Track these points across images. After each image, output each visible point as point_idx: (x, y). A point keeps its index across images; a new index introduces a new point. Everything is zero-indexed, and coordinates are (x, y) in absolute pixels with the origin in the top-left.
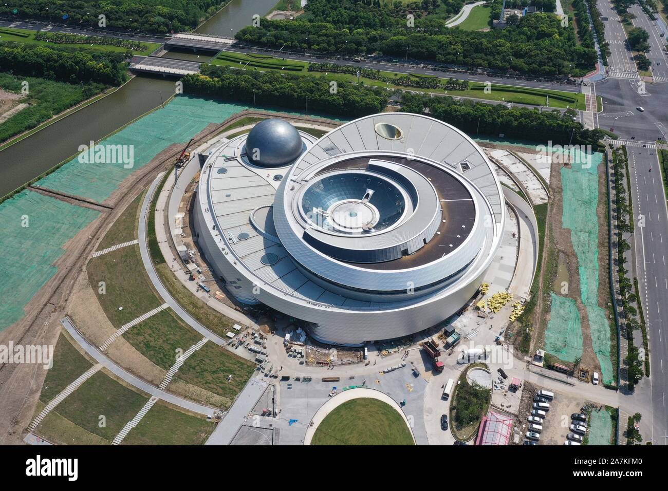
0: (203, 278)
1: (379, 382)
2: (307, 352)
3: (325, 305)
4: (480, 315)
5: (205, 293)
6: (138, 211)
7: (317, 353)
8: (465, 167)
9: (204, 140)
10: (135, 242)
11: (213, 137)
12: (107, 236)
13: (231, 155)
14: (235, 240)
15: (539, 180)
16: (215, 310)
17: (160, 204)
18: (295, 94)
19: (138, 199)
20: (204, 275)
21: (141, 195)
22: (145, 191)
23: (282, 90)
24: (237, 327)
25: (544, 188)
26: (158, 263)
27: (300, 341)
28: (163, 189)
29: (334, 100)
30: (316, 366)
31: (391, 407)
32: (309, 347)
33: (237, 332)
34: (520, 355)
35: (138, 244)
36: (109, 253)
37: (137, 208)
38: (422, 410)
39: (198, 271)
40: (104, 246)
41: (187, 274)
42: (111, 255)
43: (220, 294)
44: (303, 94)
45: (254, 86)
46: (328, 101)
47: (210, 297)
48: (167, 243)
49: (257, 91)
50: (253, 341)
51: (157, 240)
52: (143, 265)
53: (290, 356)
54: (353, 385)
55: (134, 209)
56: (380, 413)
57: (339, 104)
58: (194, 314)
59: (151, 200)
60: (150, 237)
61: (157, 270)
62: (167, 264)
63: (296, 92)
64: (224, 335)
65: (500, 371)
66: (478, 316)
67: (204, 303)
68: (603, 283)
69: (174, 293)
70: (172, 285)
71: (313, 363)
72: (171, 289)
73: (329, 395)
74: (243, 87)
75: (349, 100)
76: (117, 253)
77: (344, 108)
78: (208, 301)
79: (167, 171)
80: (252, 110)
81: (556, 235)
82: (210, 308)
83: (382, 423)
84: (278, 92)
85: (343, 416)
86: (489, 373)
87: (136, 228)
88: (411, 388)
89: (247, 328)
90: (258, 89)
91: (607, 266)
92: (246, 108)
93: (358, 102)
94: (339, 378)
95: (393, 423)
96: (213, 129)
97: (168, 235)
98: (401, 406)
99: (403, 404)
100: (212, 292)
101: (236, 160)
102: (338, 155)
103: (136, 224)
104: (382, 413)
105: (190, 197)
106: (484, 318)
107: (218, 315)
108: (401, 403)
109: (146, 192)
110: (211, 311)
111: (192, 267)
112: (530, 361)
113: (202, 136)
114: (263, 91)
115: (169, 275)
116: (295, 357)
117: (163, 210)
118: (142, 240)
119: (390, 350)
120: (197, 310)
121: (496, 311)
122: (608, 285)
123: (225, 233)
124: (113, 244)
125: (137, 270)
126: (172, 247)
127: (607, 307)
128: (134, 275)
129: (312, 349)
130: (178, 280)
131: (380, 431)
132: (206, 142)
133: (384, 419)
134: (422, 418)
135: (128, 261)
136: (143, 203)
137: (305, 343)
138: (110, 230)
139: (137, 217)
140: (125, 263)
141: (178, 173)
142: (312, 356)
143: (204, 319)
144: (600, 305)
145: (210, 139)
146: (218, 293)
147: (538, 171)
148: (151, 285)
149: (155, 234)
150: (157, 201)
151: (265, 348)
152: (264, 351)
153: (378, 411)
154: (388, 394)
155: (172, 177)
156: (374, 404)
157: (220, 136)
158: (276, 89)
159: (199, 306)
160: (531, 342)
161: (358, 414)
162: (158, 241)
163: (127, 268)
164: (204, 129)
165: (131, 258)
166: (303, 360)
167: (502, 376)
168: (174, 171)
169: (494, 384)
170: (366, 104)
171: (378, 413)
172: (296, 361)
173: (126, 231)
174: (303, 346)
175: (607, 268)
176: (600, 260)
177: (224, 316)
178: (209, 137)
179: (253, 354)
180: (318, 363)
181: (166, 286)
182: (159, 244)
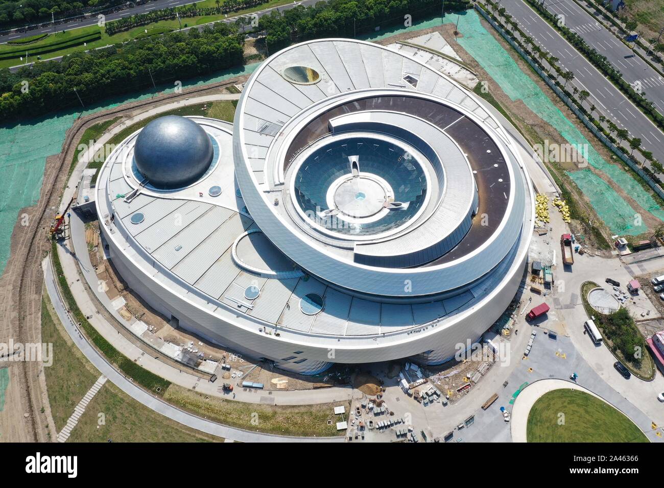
0: (239, 374)
1: (531, 369)
2: (437, 387)
3: (429, 325)
4: (540, 233)
5: (259, 391)
6: (62, 333)
7: (447, 380)
8: (411, 80)
9: (60, 185)
10: (101, 381)
11: (70, 175)
12: (53, 400)
13: (127, 191)
14: (247, 304)
15: (451, 61)
16: (293, 407)
17: (86, 306)
18: (132, 72)
19: (47, 317)
20: (237, 369)
21: (44, 308)
22: (46, 300)
23: (112, 74)
24: (339, 410)
25: (463, 68)
26: (164, 390)
27: (418, 378)
28: (69, 282)
29: (184, 61)
30: (462, 397)
31: (569, 390)
32: (433, 377)
33: (345, 417)
34: (607, 254)
35: (108, 381)
36: (79, 421)
37: (58, 330)
38: (593, 371)
39: (224, 368)
40: (63, 416)
41: (213, 382)
42: (86, 423)
43: (281, 381)
44: (142, 68)
45: (71, 83)
46: (176, 65)
47: (270, 393)
48: (146, 355)
49: (79, 88)
50: (371, 415)
51: (130, 361)
52: (144, 408)
53: (426, 404)
54: (514, 391)
55: (55, 335)
56: (565, 404)
57: (193, 62)
58: (273, 429)
59: (67, 307)
60: (115, 361)
61: (170, 401)
62: (174, 384)
63: (131, 69)
64: (334, 431)
65: (608, 281)
66: (540, 235)
67: (272, 406)
68: (590, 139)
69: (222, 418)
70: (209, 409)
71: (455, 395)
72: (213, 415)
73: (505, 421)
74: (55, 90)
75: (203, 53)
76: (91, 413)
77: (201, 66)
78: (273, 400)
79: (50, 255)
80: (87, 114)
81: (515, 111)
82: (285, 407)
83: (579, 414)
84: (108, 78)
85: (541, 435)
86: (602, 290)
87: (84, 361)
88: (563, 355)
89: (350, 403)
90: (78, 84)
91: (578, 120)
92: (76, 115)
93: (214, 52)
94: (496, 395)
95: (586, 406)
96: (58, 164)
97: (139, 344)
98: (574, 382)
99: (573, 379)
100: (267, 386)
101: (141, 193)
102: (281, 131)
103: (78, 355)
104: (568, 403)
105: (107, 270)
106: (546, 234)
107: (303, 410)
108: (572, 378)
109: (49, 300)
110: (289, 410)
111: (209, 367)
112: (618, 253)
113: (51, 180)
114: (87, 85)
115: (192, 397)
116: (432, 402)
117: (98, 312)
118: (109, 373)
119: (507, 326)
120: (272, 421)
121: (548, 220)
122: (596, 139)
123: (225, 302)
124: (74, 405)
125: (144, 420)
126: (158, 355)
127: (615, 161)
128: (145, 429)
129: (439, 379)
130: (210, 397)
131: (585, 425)
132: (66, 186)
133: (576, 408)
134: (601, 380)
135: (119, 416)
136: (58, 319)
137: (426, 376)
138: (49, 388)
139: (69, 344)
140: (117, 420)
141: (68, 247)
142: (446, 387)
143: (292, 428)
144: (609, 162)
145: (68, 180)
146: (275, 381)
147: (441, 51)
148: (181, 427)
149: (118, 353)
150: (76, 304)
151: (392, 414)
152: (393, 419)
153: (563, 403)
154: (552, 377)
155: (65, 259)
156: (553, 398)
157: (75, 169)
158: (103, 76)
159: (270, 415)
160: (602, 234)
161: (550, 422)
162: (133, 360)
163: (127, 426)
164: (46, 170)
165: (118, 407)
166: (443, 399)
167: (614, 285)
168: (60, 249)
169: (616, 298)
170: (225, 50)
171: (566, 407)
172: (437, 406)
173: (73, 373)
174: (427, 382)
175: (581, 122)
176: (568, 116)
177: (311, 406)
178: (64, 178)
179: (387, 431)
180: (459, 391)
181: (203, 416)
182: (138, 363)
